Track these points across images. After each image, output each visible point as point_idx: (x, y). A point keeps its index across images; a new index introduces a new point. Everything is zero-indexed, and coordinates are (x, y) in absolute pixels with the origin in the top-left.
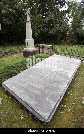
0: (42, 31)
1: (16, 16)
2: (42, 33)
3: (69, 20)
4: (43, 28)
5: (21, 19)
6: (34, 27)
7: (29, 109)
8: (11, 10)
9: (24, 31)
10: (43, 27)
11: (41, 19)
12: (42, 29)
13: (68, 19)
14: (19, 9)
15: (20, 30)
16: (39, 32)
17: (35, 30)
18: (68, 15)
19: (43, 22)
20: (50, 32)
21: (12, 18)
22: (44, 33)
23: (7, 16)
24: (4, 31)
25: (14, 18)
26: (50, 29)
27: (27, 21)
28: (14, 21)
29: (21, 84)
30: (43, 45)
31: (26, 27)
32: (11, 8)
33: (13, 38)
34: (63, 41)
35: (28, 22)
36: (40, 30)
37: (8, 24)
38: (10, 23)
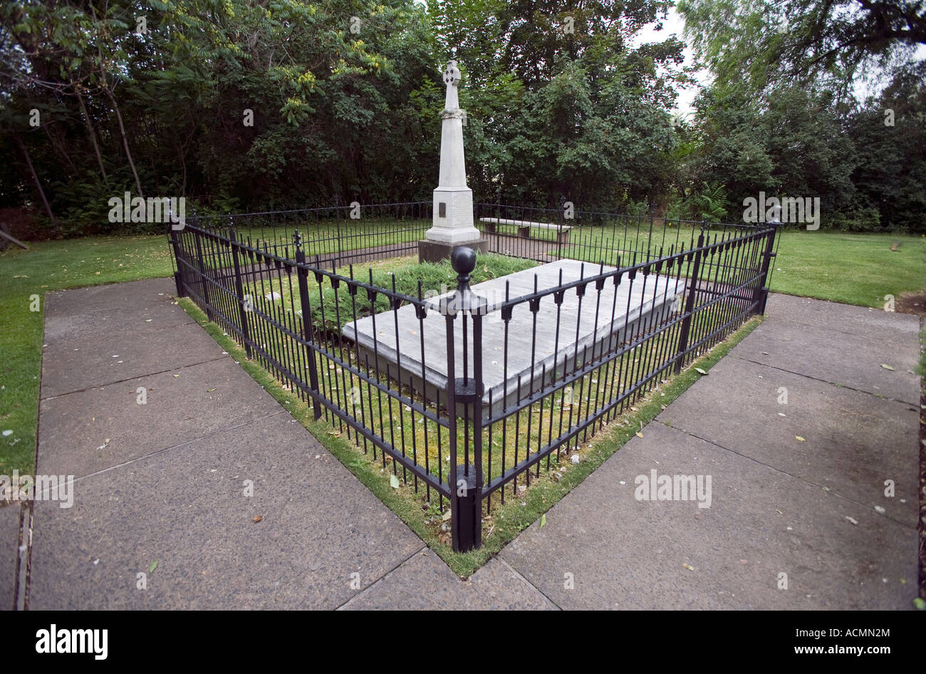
0: (520, 155)
1: (394, 86)
2: (519, 163)
3: (679, 91)
4: (528, 137)
5: (416, 97)
6: (479, 135)
7: (433, 379)
8: (373, 60)
9: (425, 155)
10: (530, 133)
11: (521, 93)
12: (521, 143)
13: (670, 89)
14: (413, 52)
15: (408, 148)
16: (507, 157)
17: (483, 149)
18: (665, 71)
19: (530, 108)
20: (567, 156)
21: (377, 93)
22: (533, 164)
23: (356, 85)
24: (333, 152)
25: (383, 94)
26: (562, 144)
27: (446, 112)
28: (385, 105)
29: (410, 330)
30: (526, 224)
31: (440, 135)
32: (377, 50)
33: (369, 188)
34: (641, 207)
35: (451, 114)
36: (511, 149)
37: (356, 120)
38: (365, 117)
